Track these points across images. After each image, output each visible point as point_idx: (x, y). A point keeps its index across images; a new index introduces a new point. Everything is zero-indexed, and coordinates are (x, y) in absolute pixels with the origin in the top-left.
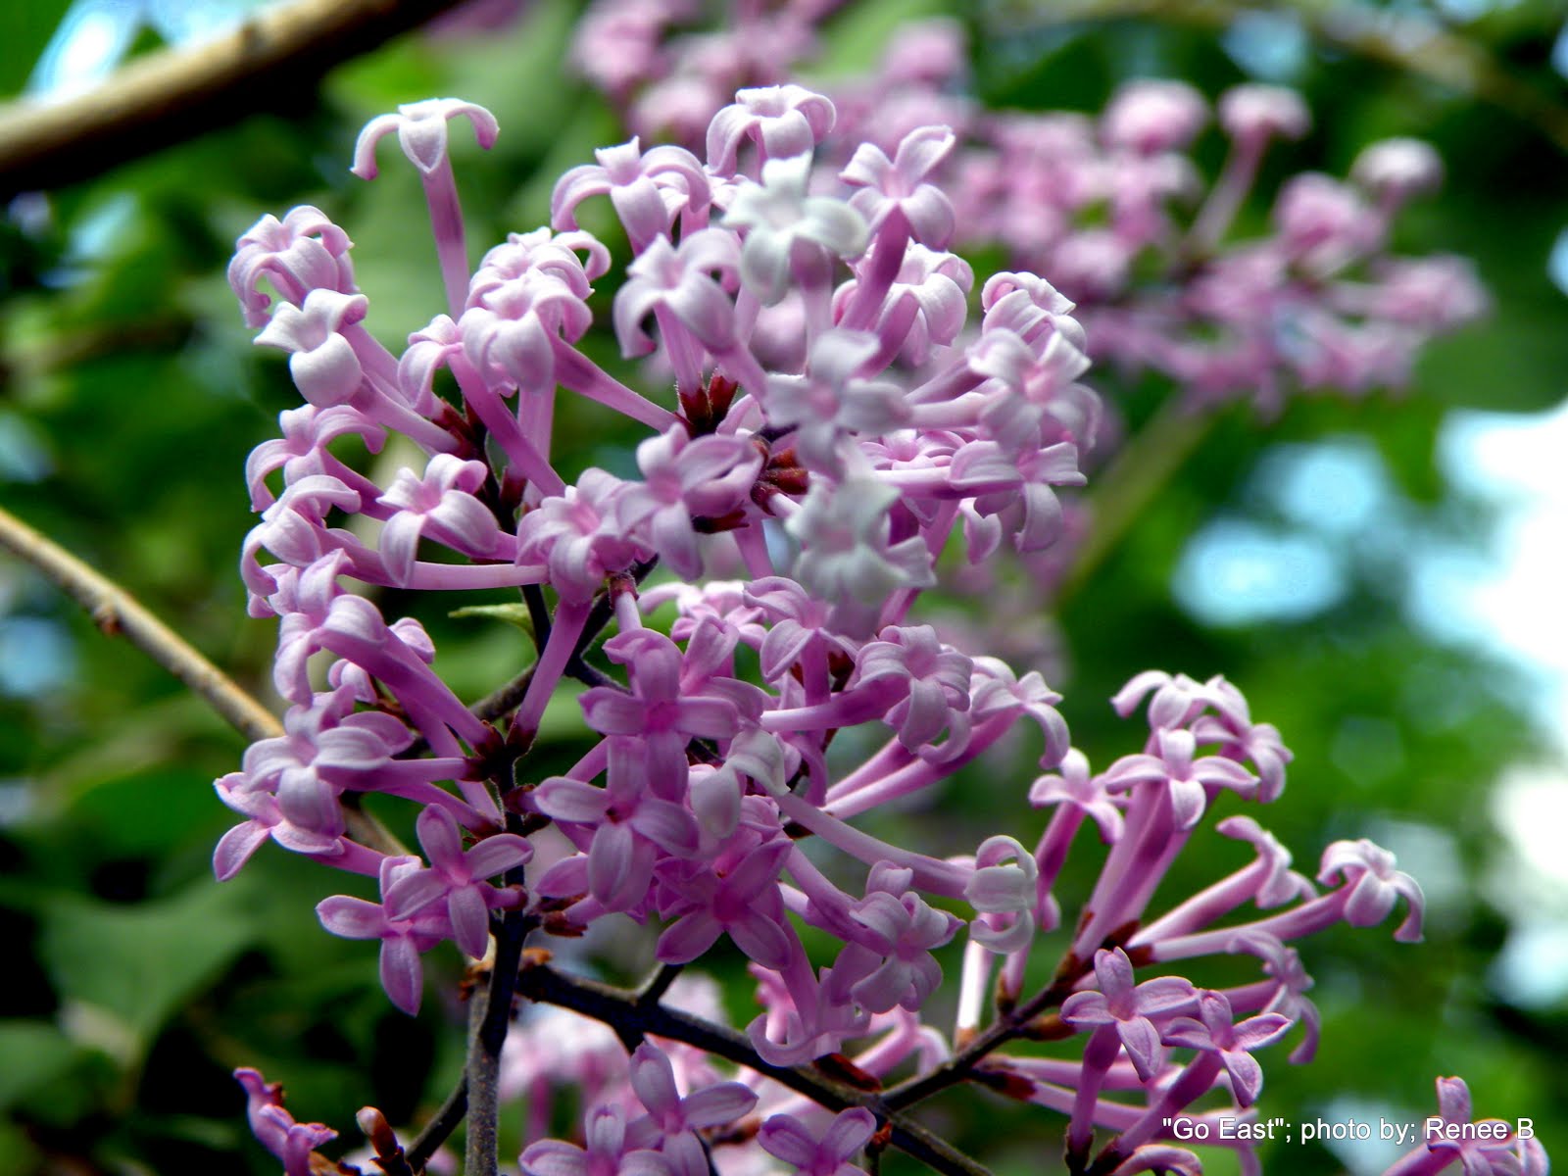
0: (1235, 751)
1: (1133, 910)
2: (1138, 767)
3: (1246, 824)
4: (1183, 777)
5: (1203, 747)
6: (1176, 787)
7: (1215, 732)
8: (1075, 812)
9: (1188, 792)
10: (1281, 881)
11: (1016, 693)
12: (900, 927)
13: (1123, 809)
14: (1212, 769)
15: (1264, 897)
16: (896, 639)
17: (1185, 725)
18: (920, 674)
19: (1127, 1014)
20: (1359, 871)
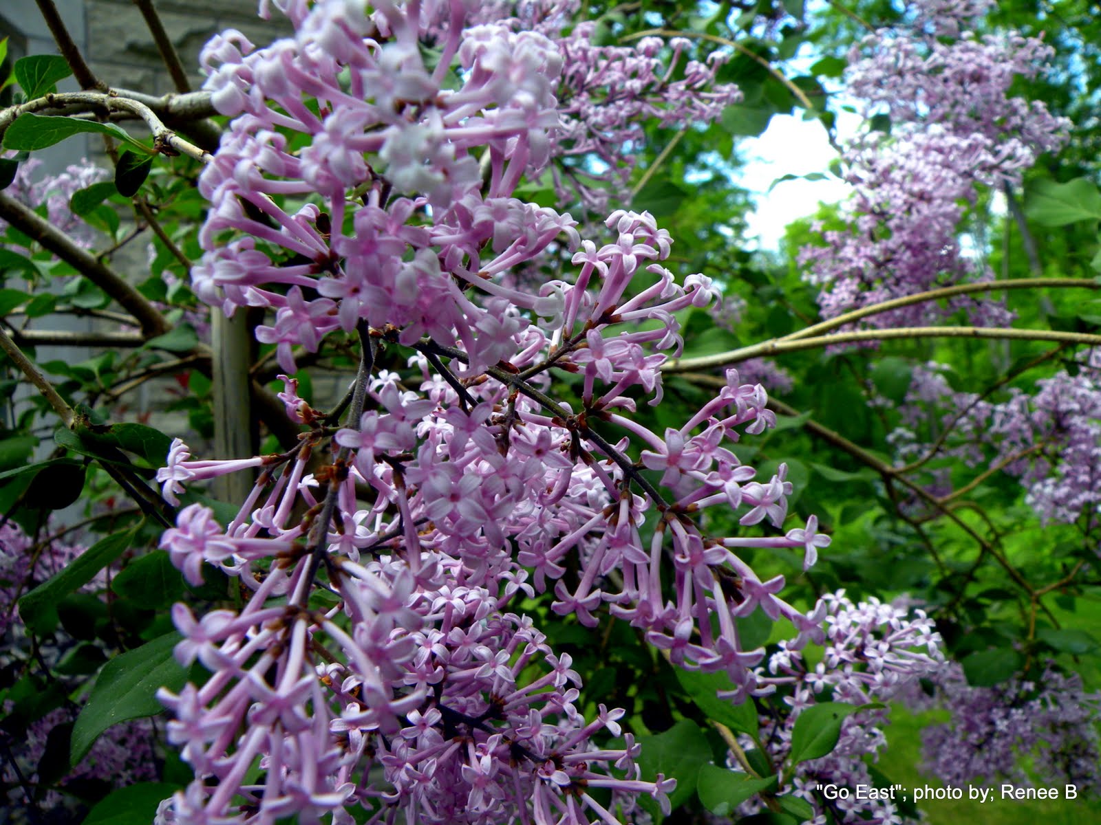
0: (651, 241)
1: (614, 301)
2: (611, 250)
3: (657, 267)
4: (628, 253)
5: (637, 240)
6: (625, 257)
7: (643, 233)
8: (590, 264)
9: (630, 259)
10: (670, 287)
11: (558, 222)
12: (496, 329)
13: (609, 265)
14: (641, 249)
15: (663, 295)
16: (489, 204)
17: (631, 231)
18: (500, 220)
19: (600, 356)
20: (699, 286)
